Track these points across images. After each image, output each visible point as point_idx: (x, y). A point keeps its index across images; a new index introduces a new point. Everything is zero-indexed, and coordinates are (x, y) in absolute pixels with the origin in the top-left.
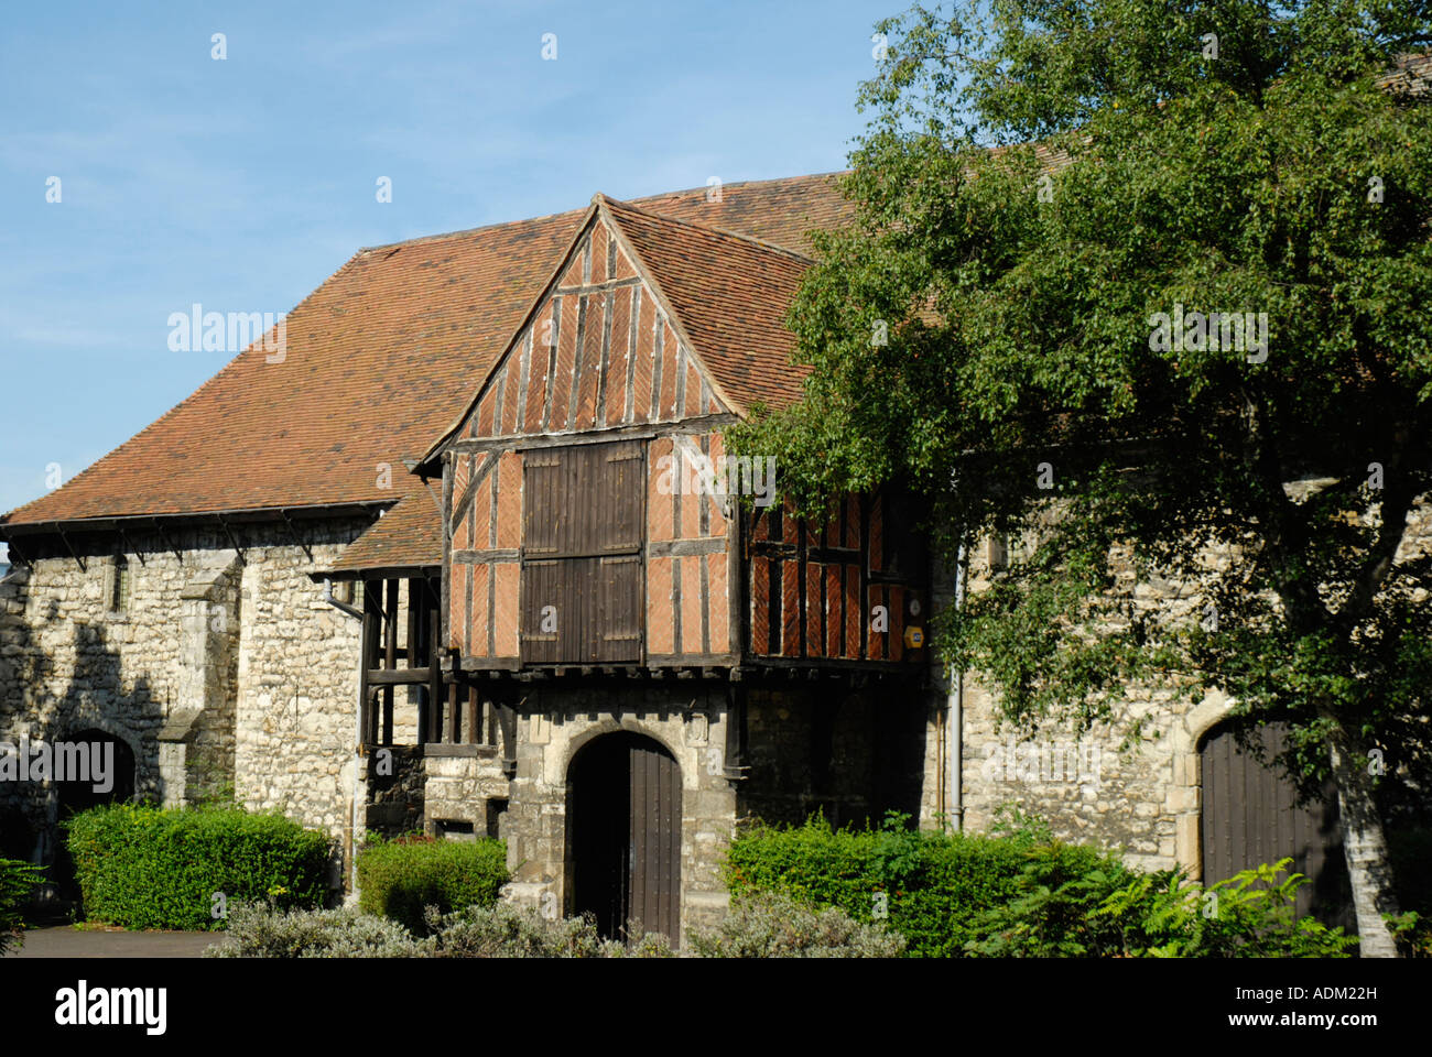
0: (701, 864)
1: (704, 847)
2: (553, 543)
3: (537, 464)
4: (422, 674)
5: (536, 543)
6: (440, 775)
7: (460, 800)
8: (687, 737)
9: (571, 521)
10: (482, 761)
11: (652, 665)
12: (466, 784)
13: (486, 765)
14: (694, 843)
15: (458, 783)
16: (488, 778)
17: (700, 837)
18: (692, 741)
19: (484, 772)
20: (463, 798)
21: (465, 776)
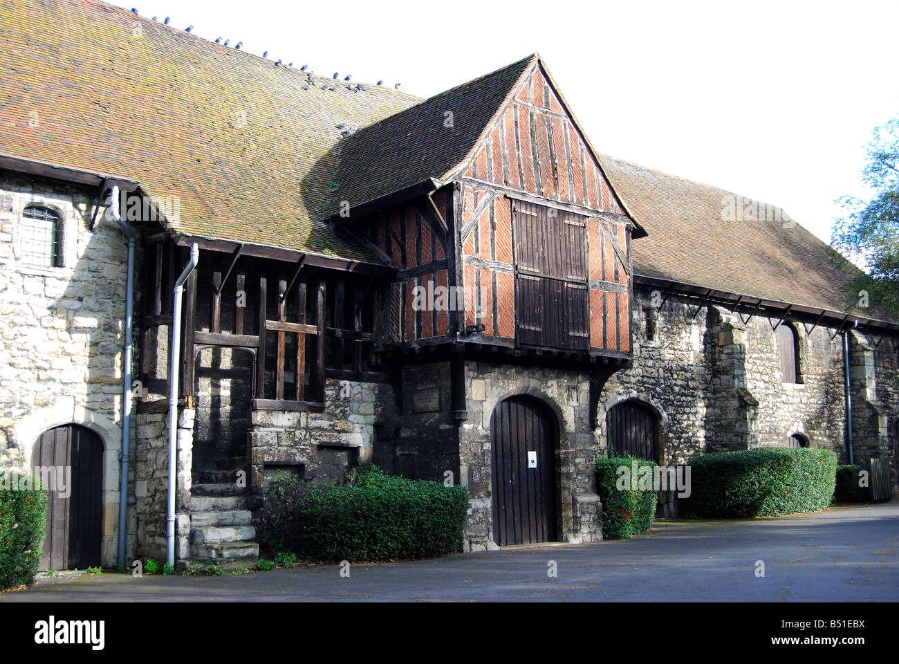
0: (579, 477)
1: (580, 466)
2: (536, 266)
3: (523, 211)
4: (251, 340)
5: (525, 264)
6: (273, 426)
7: (291, 447)
8: (568, 400)
9: (546, 254)
10: (313, 415)
11: (593, 354)
12: (297, 433)
13: (316, 418)
14: (575, 465)
15: (290, 433)
16: (319, 428)
17: (578, 460)
18: (571, 402)
19: (313, 424)
20: (295, 444)
21: (298, 426)
